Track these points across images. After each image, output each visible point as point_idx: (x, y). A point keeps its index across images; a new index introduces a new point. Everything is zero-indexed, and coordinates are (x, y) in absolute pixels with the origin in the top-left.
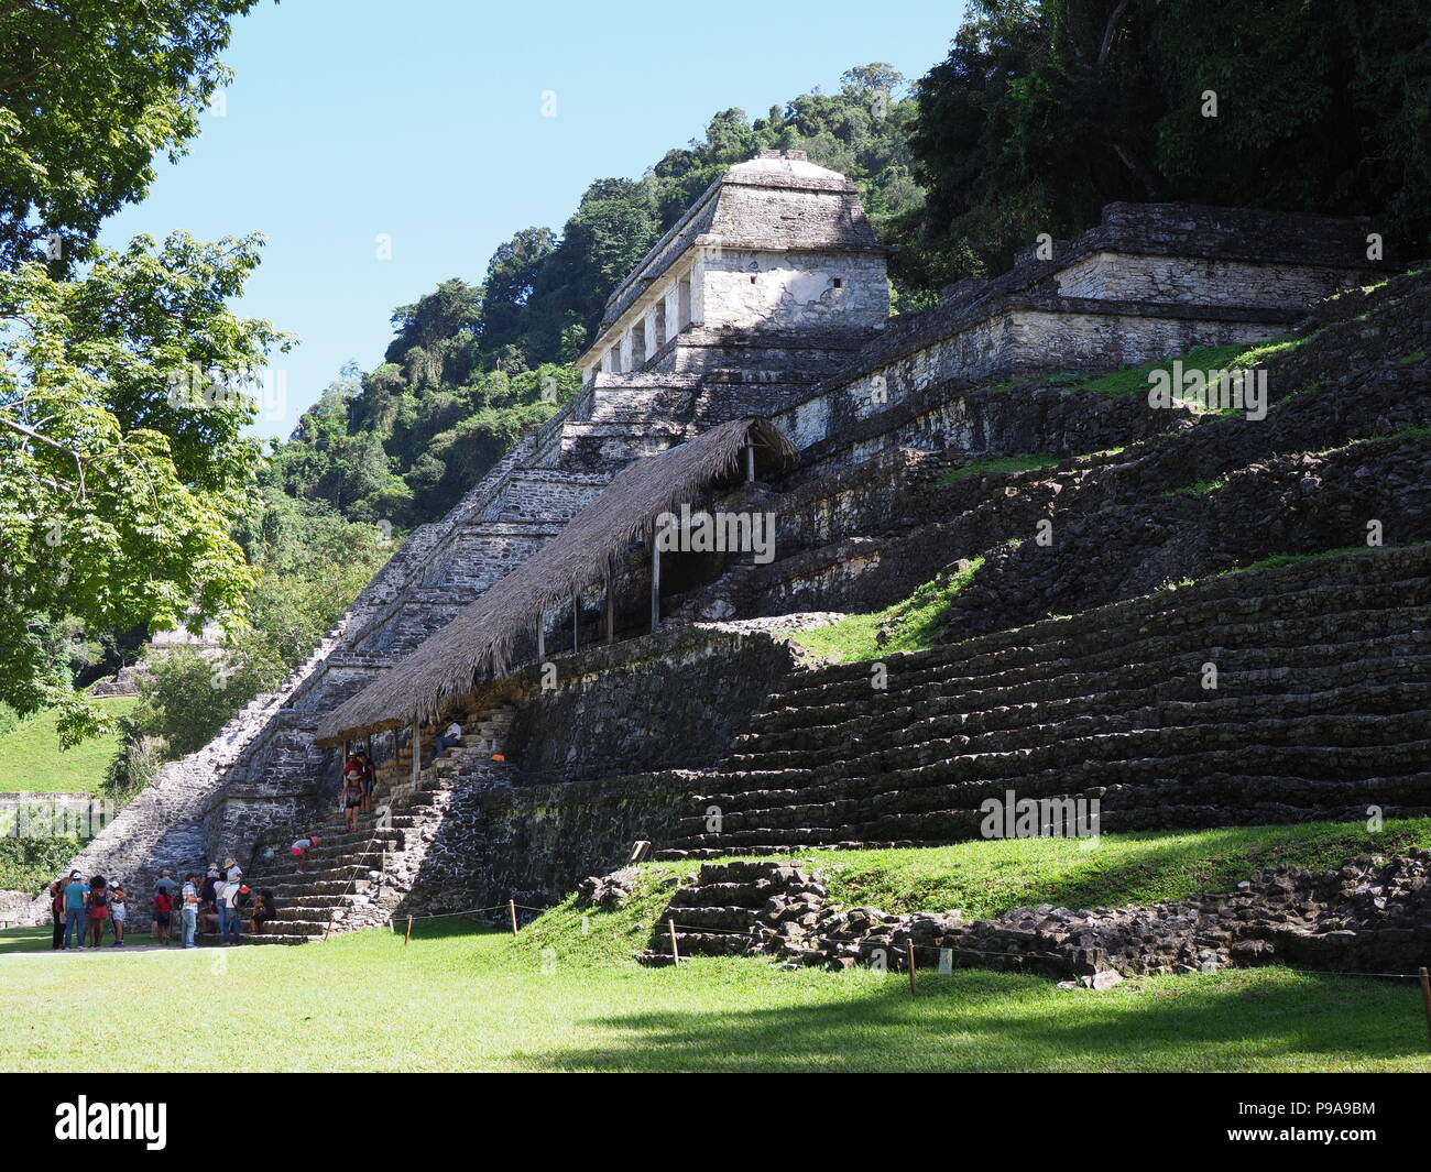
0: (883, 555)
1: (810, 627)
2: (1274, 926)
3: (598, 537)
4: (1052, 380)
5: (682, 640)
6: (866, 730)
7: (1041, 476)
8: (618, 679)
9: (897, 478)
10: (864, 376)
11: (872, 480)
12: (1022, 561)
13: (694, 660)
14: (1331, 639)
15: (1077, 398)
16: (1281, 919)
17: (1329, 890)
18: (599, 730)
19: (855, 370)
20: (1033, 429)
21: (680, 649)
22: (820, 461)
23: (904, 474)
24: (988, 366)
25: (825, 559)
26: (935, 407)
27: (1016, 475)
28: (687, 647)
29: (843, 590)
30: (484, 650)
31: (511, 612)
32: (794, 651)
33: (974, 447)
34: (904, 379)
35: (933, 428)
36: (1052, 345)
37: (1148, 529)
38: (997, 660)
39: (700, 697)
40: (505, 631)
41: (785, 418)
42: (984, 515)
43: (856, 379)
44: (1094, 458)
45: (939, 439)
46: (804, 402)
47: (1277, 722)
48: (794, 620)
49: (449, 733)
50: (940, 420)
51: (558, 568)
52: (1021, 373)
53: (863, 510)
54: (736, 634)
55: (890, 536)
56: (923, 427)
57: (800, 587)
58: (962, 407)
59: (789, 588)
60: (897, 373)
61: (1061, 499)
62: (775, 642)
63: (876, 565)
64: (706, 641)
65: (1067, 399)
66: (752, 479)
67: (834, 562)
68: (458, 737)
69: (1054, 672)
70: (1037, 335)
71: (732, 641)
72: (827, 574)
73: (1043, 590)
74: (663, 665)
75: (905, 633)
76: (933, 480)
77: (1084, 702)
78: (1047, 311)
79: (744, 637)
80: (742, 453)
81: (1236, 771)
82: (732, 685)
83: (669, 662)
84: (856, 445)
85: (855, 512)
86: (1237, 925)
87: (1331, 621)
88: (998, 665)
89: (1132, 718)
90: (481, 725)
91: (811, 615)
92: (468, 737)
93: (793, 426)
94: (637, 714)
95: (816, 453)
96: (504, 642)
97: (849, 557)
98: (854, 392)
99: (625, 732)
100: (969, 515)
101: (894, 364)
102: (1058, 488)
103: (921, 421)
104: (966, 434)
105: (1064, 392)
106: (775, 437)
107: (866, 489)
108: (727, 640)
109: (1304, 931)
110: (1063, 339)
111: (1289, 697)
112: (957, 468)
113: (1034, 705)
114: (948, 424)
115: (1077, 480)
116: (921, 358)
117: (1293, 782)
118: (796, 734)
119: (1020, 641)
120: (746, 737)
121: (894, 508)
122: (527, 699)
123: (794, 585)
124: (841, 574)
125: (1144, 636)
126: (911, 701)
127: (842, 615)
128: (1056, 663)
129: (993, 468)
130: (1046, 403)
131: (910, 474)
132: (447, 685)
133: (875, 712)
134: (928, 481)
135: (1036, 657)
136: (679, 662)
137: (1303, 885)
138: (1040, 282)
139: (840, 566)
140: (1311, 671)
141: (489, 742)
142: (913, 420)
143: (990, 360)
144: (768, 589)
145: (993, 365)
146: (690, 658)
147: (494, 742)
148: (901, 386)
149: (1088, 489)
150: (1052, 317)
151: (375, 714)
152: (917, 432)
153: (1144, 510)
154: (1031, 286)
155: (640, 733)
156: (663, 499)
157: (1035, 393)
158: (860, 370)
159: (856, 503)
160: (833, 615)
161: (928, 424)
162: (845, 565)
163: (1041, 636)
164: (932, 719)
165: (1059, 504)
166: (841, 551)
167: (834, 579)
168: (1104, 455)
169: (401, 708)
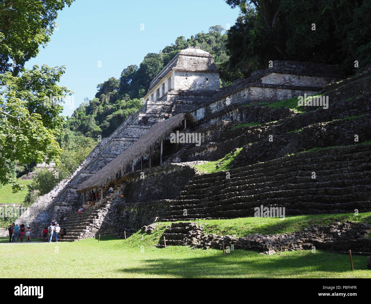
0: (218, 147)
1: (200, 164)
2: (313, 240)
3: (147, 141)
4: (260, 104)
5: (168, 167)
6: (213, 190)
7: (257, 128)
8: (152, 177)
9: (221, 128)
10: (214, 102)
11: (215, 128)
12: (252, 149)
13: (171, 172)
14: (328, 169)
15: (266, 109)
16: (315, 238)
17: (327, 231)
18: (147, 189)
19: (211, 101)
20: (255, 116)
21: (167, 170)
22: (202, 123)
23: (223, 127)
24: (244, 100)
25: (203, 148)
26: (231, 110)
27: (251, 127)
28: (169, 169)
29: (208, 155)
30: (119, 169)
31: (125, 160)
32: (195, 170)
33: (240, 120)
34: (223, 103)
35: (230, 115)
36: (260, 95)
37: (283, 141)
38: (245, 173)
39: (172, 181)
40: (124, 165)
41: (194, 113)
42: (243, 137)
43: (211, 103)
44: (270, 123)
45: (232, 118)
46: (199, 109)
47: (315, 189)
48: (196, 162)
49: (110, 190)
50: (232, 113)
51: (137, 149)
52: (252, 102)
53: (213, 136)
54: (181, 166)
55: (219, 142)
56: (228, 115)
57: (197, 154)
58: (238, 110)
59: (194, 155)
60: (222, 102)
62: (191, 168)
63: (216, 149)
64: (174, 167)
65: (263, 109)
66: (185, 128)
67: (205, 148)
68: (112, 191)
69: (260, 176)
70: (256, 93)
71: (180, 168)
72: (204, 151)
73: (257, 156)
74: (163, 173)
75: (223, 166)
76: (230, 128)
77: (267, 184)
78: (259, 87)
79: (183, 167)
80: (183, 121)
81: (304, 201)
82: (180, 179)
83: (165, 173)
84: (211, 120)
85: (211, 136)
86: (304, 239)
87: (328, 164)
88: (246, 174)
89: (279, 188)
90: (118, 188)
91: (200, 161)
92: (114, 191)
93: (196, 115)
94: (156, 185)
95: (201, 121)
96: (124, 167)
97: (209, 147)
98: (211, 106)
99: (154, 190)
100: (239, 137)
101: (221, 99)
102: (261, 131)
103: (227, 114)
104: (239, 117)
105: (263, 107)
106: (191, 117)
107: (214, 130)
108: (179, 167)
109: (321, 241)
110: (263, 94)
111: (317, 183)
112: (236, 125)
113: (255, 184)
114: (234, 114)
115: (266, 129)
116: (227, 98)
117: (318, 204)
118: (196, 191)
119: (252, 168)
120: (183, 191)
121: (220, 135)
122: (129, 181)
123: (196, 154)
124: (207, 151)
125: (282, 168)
126: (224, 183)
127: (207, 162)
128: (260, 174)
129: (245, 125)
130: (259, 109)
131: (224, 127)
132: (110, 178)
133: (215, 185)
134: (229, 129)
135: (255, 172)
136: (167, 173)
137: (320, 230)
138: (257, 80)
139: (207, 149)
140: (323, 177)
141: (120, 192)
142: (225, 113)
143: (245, 99)
144: (189, 155)
145: (245, 100)
146: (170, 172)
147: (121, 192)
148: (223, 105)
149: (268, 131)
150: (260, 88)
151: (92, 185)
152: (226, 117)
153: (282, 136)
154: (255, 81)
155: (157, 190)
156: (164, 132)
157: (256, 107)
158: (212, 101)
159: (211, 134)
160: (205, 161)
161: (229, 114)
162: (208, 149)
163: (257, 167)
164: (229, 187)
165: (261, 134)
166: (207, 146)
167: (205, 152)
168: (273, 123)
169: (98, 183)
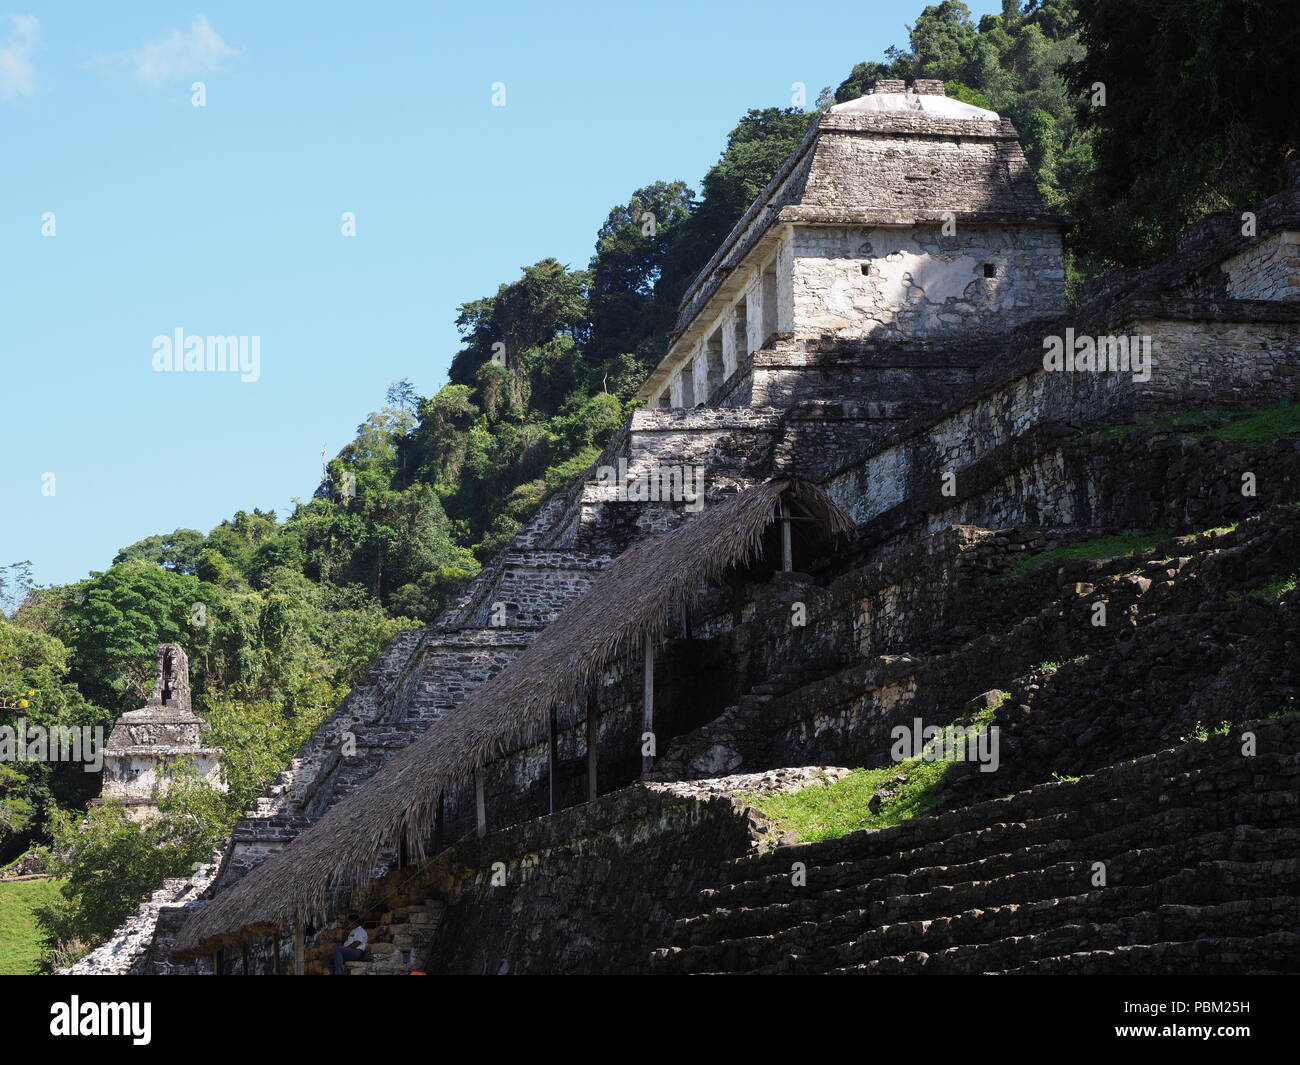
0: (921, 684)
1: (795, 789)
3: (560, 655)
4: (1176, 422)
5: (631, 808)
6: (810, 942)
7: (1130, 566)
8: (561, 863)
9: (950, 569)
10: (951, 415)
11: (922, 571)
12: (1057, 695)
13: (646, 836)
15: (1201, 449)
18: (535, 937)
19: (939, 406)
20: (1148, 494)
21: (630, 822)
22: (888, 538)
23: (957, 563)
24: (1105, 401)
25: (851, 687)
26: (1026, 462)
27: (1100, 563)
28: (638, 817)
29: (872, 732)
30: (395, 820)
31: (435, 766)
32: (754, 825)
33: (1076, 520)
34: (1001, 420)
35: (1025, 492)
36: (1195, 369)
37: (1203, 650)
38: (980, 841)
39: (649, 890)
40: (426, 793)
41: (853, 477)
42: (1050, 623)
43: (940, 420)
44: (1201, 539)
45: (1031, 507)
46: (875, 454)
48: (774, 778)
49: (351, 940)
50: (1033, 481)
51: (504, 700)
52: (1148, 410)
53: (911, 614)
54: (693, 799)
55: (935, 653)
56: (1013, 492)
57: (824, 726)
58: (1060, 462)
59: (811, 727)
60: (992, 412)
61: (1149, 600)
62: (736, 811)
63: (911, 695)
64: (659, 809)
65: (1190, 451)
66: (788, 569)
67: (859, 692)
68: (362, 947)
69: (1051, 858)
70: (1173, 355)
71: (689, 809)
72: (856, 708)
73: (1075, 737)
74: (612, 843)
75: (904, 797)
76: (998, 571)
77: (1075, 904)
78: (1187, 320)
79: (702, 802)
80: (772, 534)
82: (686, 873)
83: (618, 839)
84: (932, 517)
85: (901, 617)
88: (982, 848)
89: (1127, 928)
90: (395, 929)
91: (797, 771)
92: (375, 946)
93: (863, 488)
94: (579, 914)
95: (883, 528)
96: (423, 808)
97: (880, 683)
98: (938, 438)
99: (564, 939)
100: (1030, 623)
101: (987, 398)
102: (1144, 583)
103: (1011, 483)
104: (1066, 502)
105: (1188, 441)
106: (823, 508)
107: (915, 584)
108: (684, 807)
110: (1212, 360)
112: (1034, 552)
113: (1014, 908)
114: (1041, 486)
115: (1171, 572)
116: (1021, 391)
118: (726, 948)
119: (1014, 813)
120: (665, 951)
121: (946, 612)
122: (458, 890)
123: (817, 724)
124: (869, 709)
125: (1165, 806)
126: (867, 900)
127: (845, 770)
128: (1053, 847)
129: (1077, 553)
130: (1166, 455)
131: (966, 563)
132: (338, 872)
133: (825, 916)
134: (992, 573)
135: (1028, 837)
136: (629, 839)
138: (1203, 274)
139: (870, 697)
141: (406, 953)
142: (1000, 481)
143: (1108, 392)
144: (785, 728)
145: (1112, 400)
146: (642, 835)
147: (413, 953)
148: (998, 430)
149: (1183, 584)
150: (1196, 329)
151: (242, 915)
152: (1007, 497)
153: (1203, 621)
154: (1191, 280)
155: (583, 941)
156: (656, 599)
157: (1151, 442)
158: (944, 407)
159: (903, 605)
160: (831, 770)
161: (1019, 486)
162: (876, 695)
163: (1039, 806)
164: (885, 927)
165: (1145, 607)
166: (870, 675)
167: (863, 714)
168: (1213, 534)
169: (276, 906)
